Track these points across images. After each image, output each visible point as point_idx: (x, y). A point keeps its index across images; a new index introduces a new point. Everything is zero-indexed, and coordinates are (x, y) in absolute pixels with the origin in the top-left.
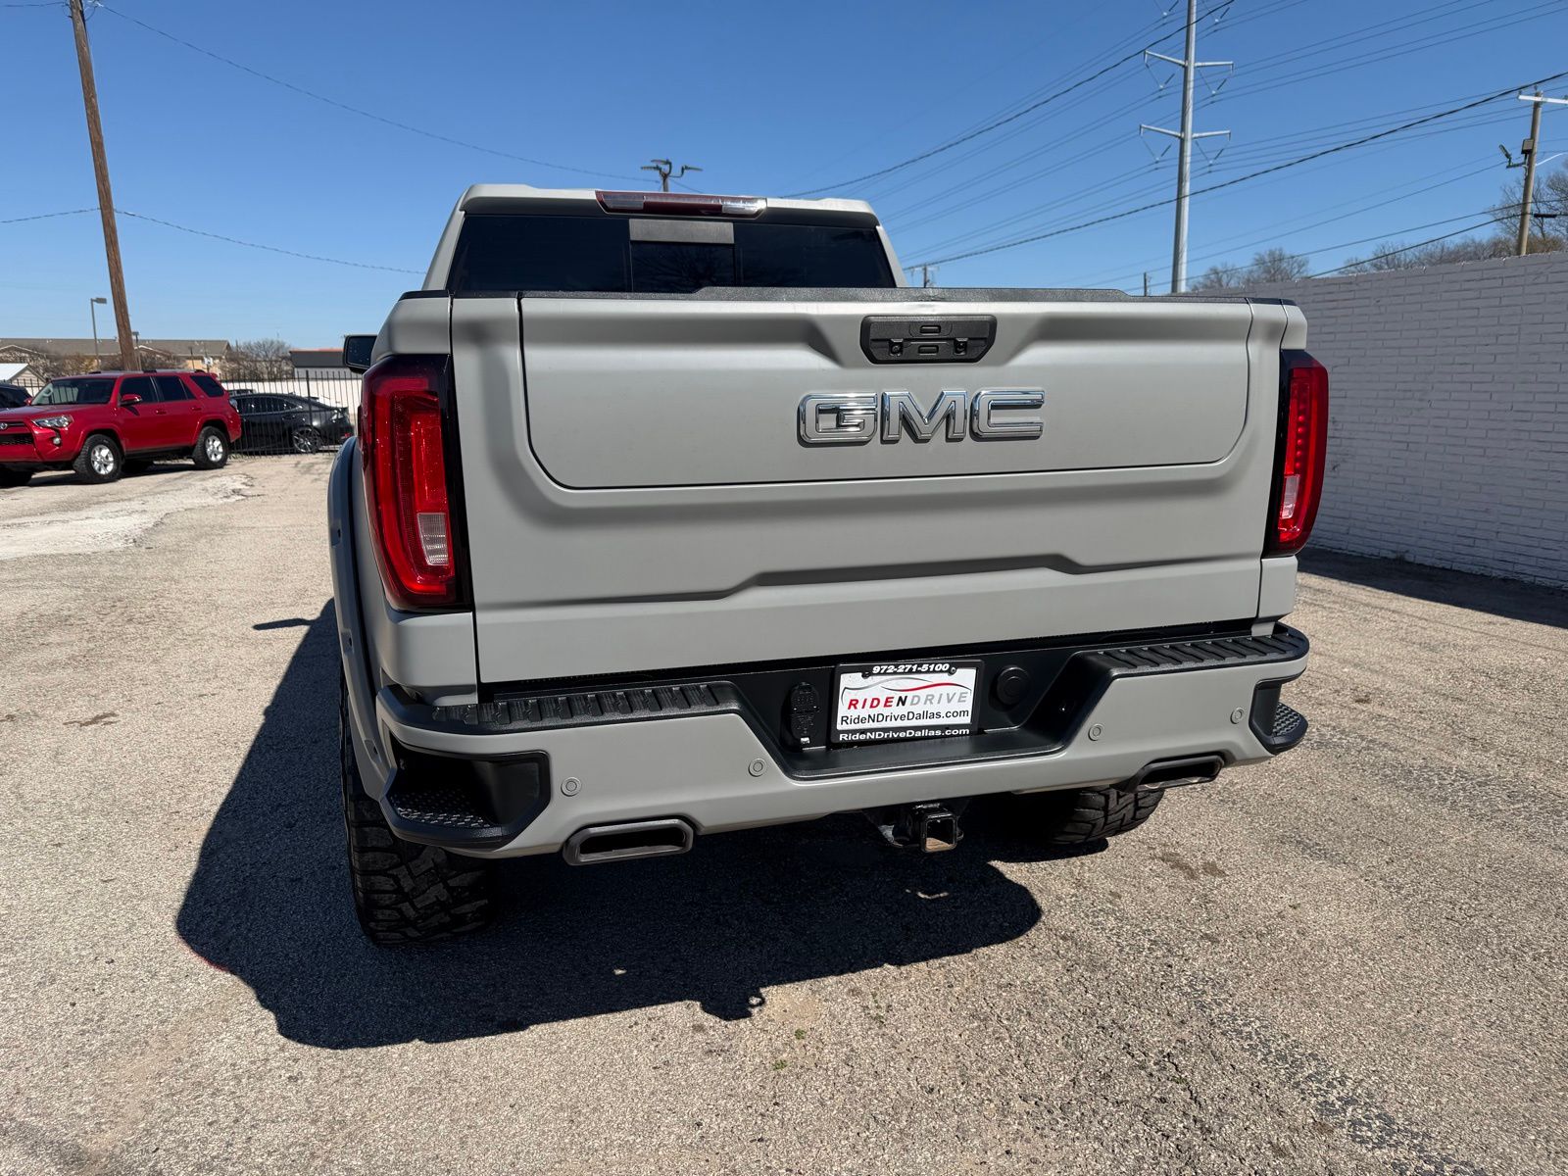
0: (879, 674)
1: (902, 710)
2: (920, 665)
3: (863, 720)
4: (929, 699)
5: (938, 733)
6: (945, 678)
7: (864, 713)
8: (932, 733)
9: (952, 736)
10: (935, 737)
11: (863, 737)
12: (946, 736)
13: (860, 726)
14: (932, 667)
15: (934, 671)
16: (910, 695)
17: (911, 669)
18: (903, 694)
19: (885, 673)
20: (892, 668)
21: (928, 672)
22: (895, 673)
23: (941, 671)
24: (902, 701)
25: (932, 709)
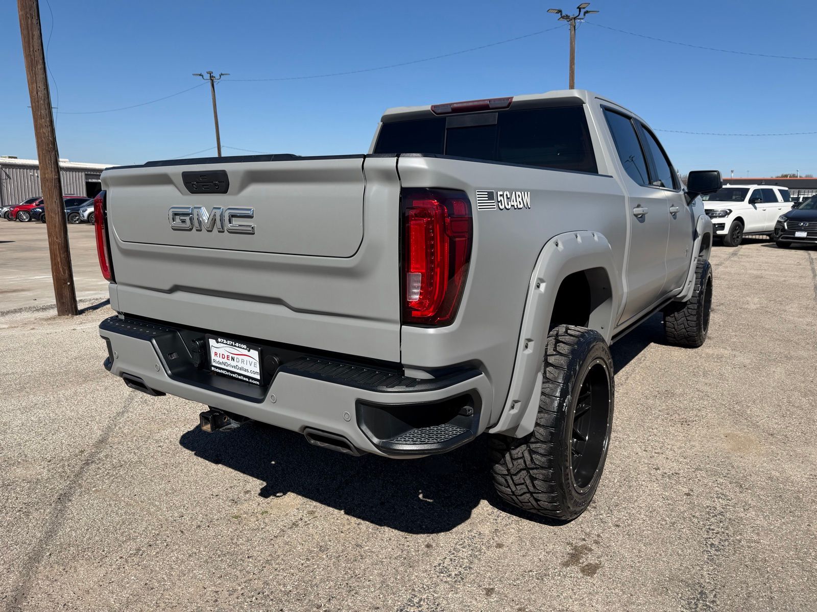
0: (221, 342)
1: (234, 363)
2: (235, 343)
3: (220, 363)
4: (243, 361)
5: (247, 380)
6: (246, 352)
7: (221, 360)
8: (245, 379)
9: (252, 383)
10: (245, 381)
11: (220, 371)
12: (250, 383)
13: (219, 366)
14: (240, 345)
15: (241, 348)
16: (236, 356)
17: (232, 344)
18: (233, 356)
19: (223, 343)
20: (225, 342)
21: (239, 347)
22: (226, 344)
23: (243, 348)
24: (233, 359)
25: (246, 367)
